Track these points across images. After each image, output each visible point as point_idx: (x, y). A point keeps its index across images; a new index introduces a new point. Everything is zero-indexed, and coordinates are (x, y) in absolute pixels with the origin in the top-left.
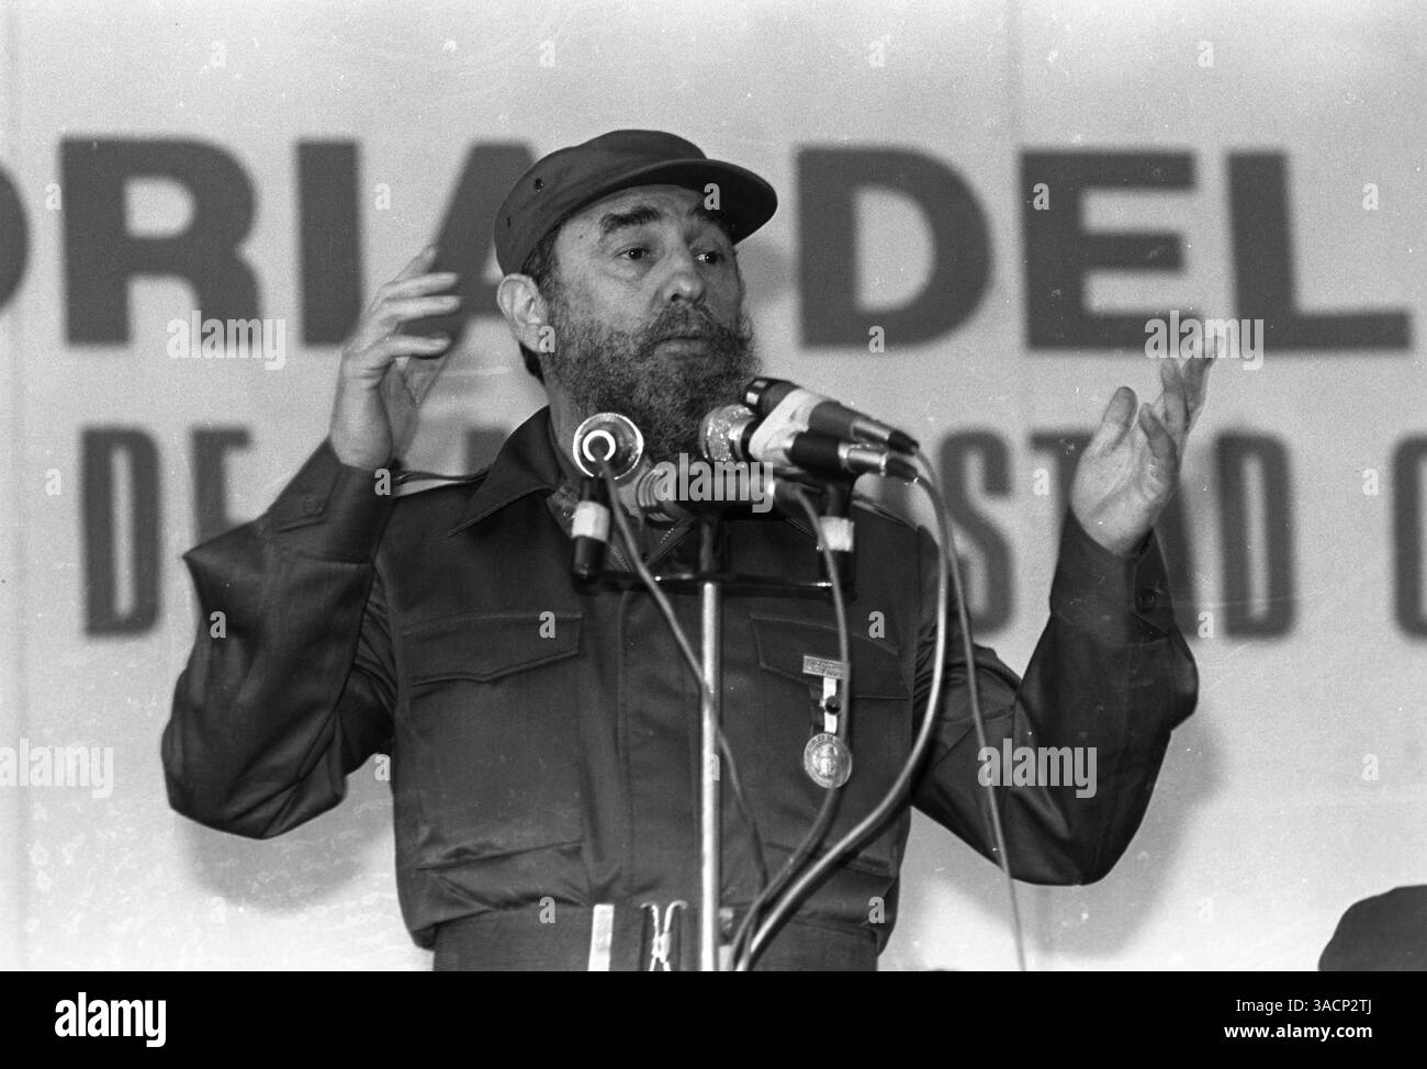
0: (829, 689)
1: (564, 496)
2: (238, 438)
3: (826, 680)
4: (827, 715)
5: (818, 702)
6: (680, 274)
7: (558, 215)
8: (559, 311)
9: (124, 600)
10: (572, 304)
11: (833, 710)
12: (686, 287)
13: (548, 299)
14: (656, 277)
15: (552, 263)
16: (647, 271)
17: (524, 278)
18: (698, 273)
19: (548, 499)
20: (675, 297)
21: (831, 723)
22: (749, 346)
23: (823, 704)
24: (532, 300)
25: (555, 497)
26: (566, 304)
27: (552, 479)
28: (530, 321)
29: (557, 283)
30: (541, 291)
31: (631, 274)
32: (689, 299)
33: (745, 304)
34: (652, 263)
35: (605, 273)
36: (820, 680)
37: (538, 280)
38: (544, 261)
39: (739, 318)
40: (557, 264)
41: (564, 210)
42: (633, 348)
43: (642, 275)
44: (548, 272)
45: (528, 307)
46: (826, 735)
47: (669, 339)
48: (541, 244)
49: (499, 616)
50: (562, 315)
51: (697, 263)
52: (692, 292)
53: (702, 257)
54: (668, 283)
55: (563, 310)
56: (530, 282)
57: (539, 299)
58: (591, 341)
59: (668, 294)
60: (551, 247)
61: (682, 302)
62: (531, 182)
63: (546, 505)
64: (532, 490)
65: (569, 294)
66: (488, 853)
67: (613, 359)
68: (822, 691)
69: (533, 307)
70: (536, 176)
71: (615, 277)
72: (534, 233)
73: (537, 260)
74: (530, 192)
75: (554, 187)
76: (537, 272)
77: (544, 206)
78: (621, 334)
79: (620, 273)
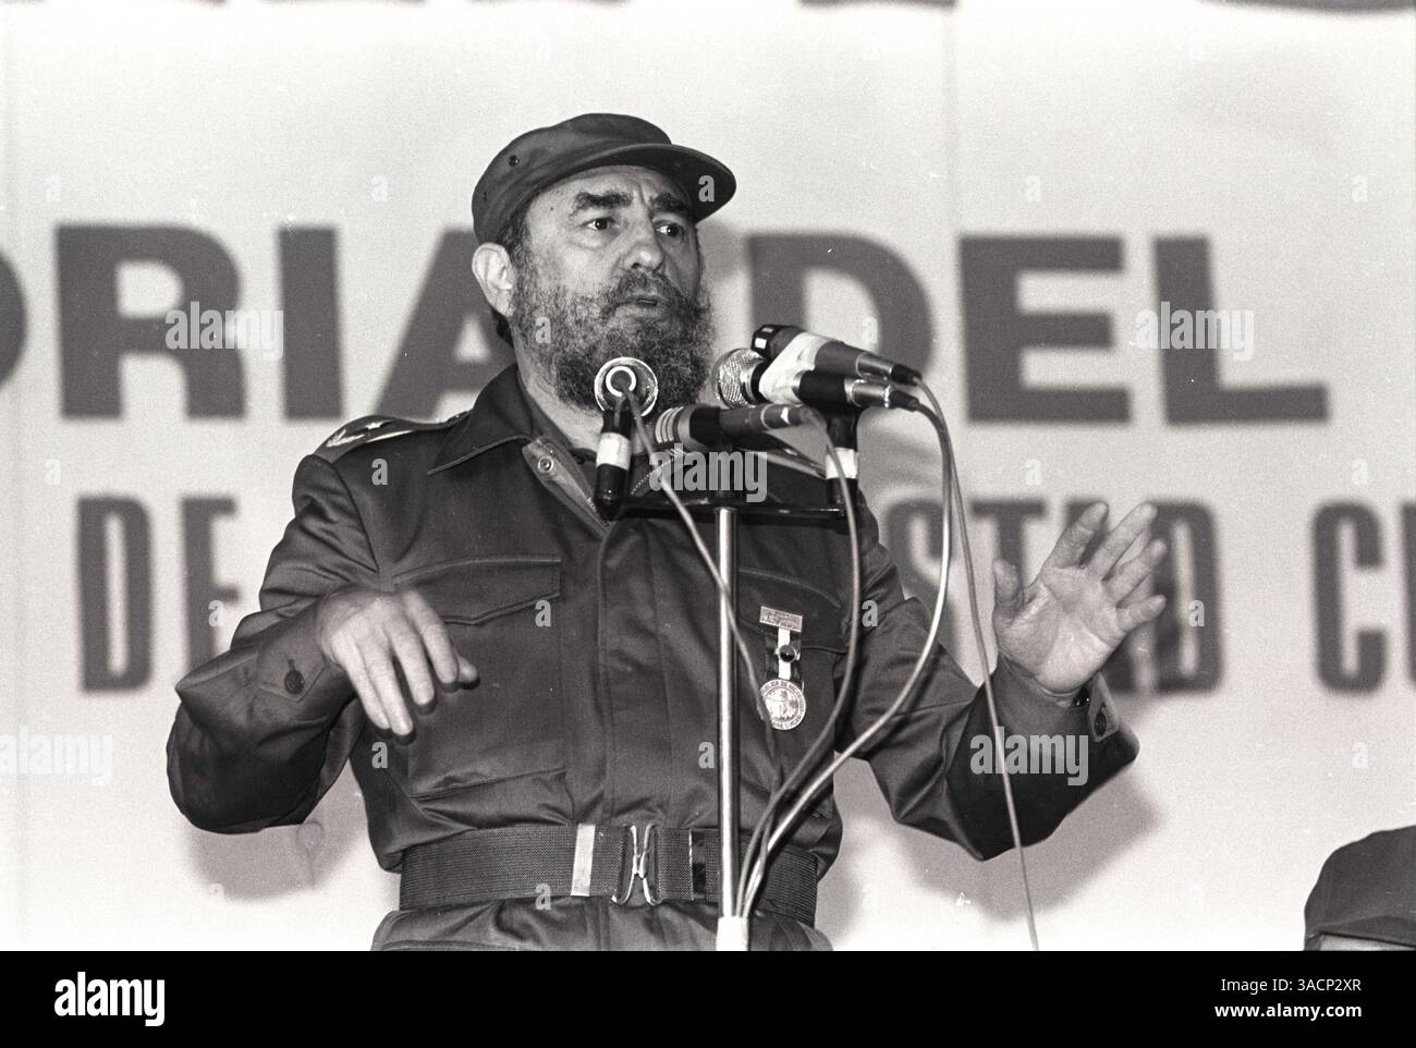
0: (784, 638)
2: (226, 506)
3: (780, 630)
4: (781, 661)
5: (773, 650)
6: (639, 245)
7: (528, 191)
8: (528, 277)
9: (118, 659)
10: (540, 272)
11: (786, 658)
12: (648, 257)
13: (519, 267)
14: (620, 246)
15: (524, 233)
16: (610, 241)
17: (497, 247)
18: (659, 245)
19: (524, 449)
20: (636, 265)
21: (785, 669)
22: (705, 316)
23: (777, 652)
24: (504, 268)
25: (530, 446)
26: (535, 271)
27: (526, 429)
28: (501, 288)
29: (528, 252)
30: (512, 260)
31: (596, 243)
32: (648, 268)
33: (704, 277)
34: (615, 234)
35: (571, 243)
36: (775, 630)
37: (510, 249)
38: (516, 232)
39: (697, 288)
40: (528, 233)
41: (536, 187)
42: (596, 312)
43: (606, 245)
44: (519, 241)
45: (501, 274)
46: (780, 681)
47: (628, 302)
48: (514, 216)
49: (484, 561)
50: (530, 281)
51: (657, 235)
52: (652, 262)
53: (664, 230)
54: (629, 253)
55: (532, 276)
56: (503, 251)
57: (511, 267)
58: (557, 305)
59: (629, 262)
60: (523, 218)
61: (641, 270)
62: (506, 159)
63: (521, 455)
64: (508, 439)
65: (538, 261)
66: (475, 780)
67: (578, 322)
68: (777, 640)
69: (505, 274)
70: (511, 154)
71: (580, 246)
72: (508, 206)
73: (510, 231)
74: (505, 167)
75: (528, 165)
76: (509, 242)
77: (517, 183)
78: (584, 299)
79: (585, 241)
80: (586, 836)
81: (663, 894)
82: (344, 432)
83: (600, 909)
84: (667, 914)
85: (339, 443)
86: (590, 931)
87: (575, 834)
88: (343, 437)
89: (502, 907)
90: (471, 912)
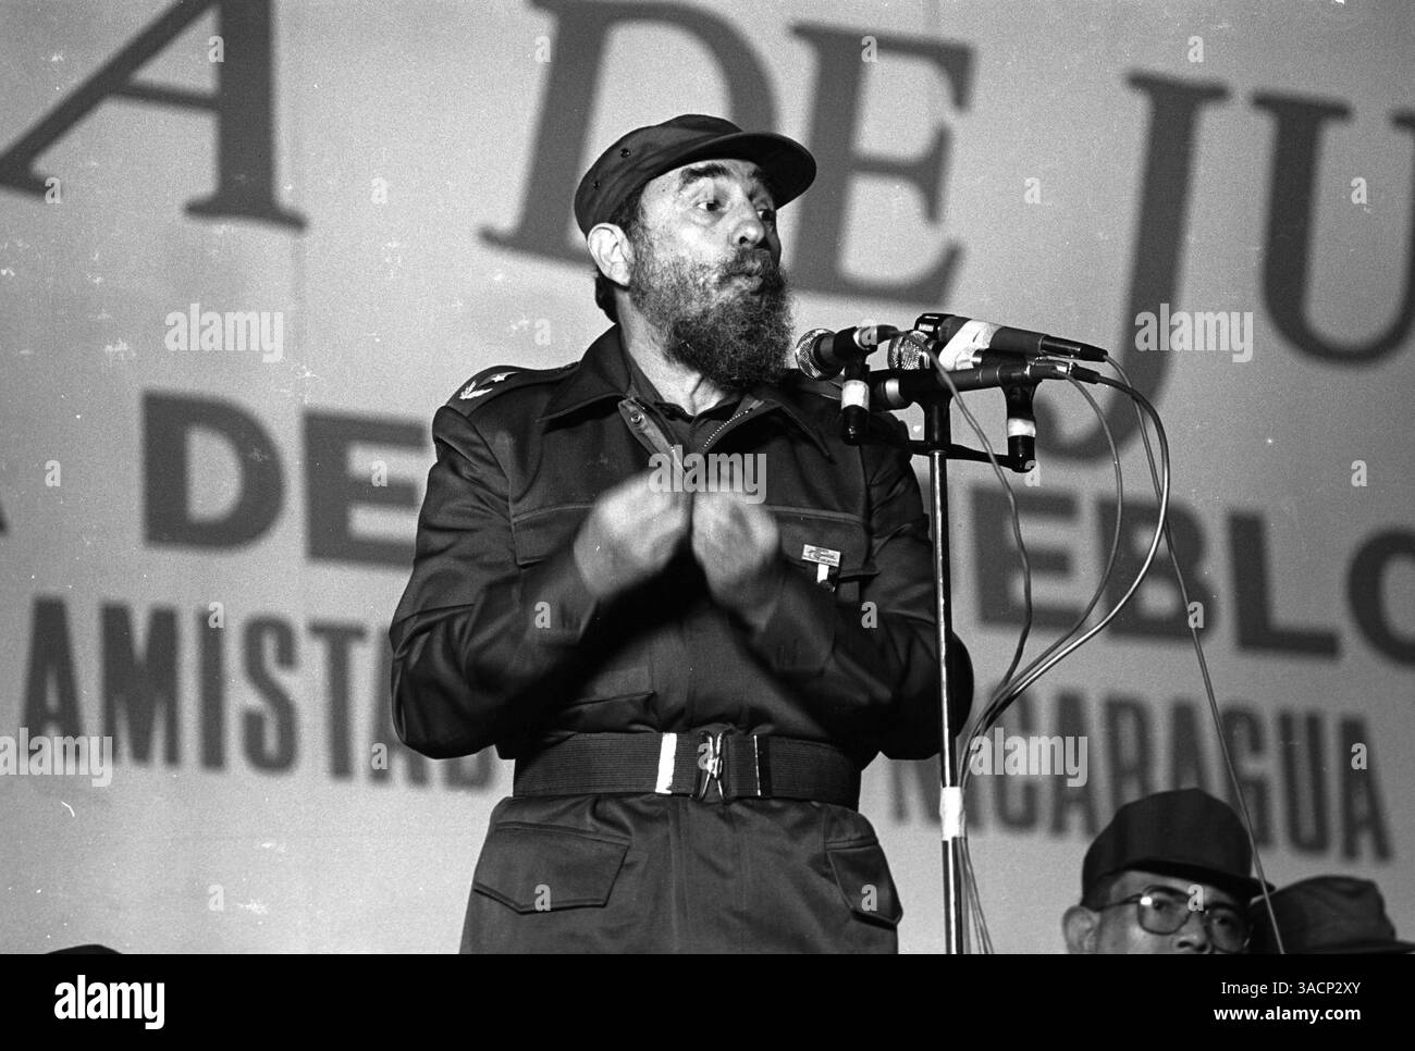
1: (632, 403)
6: (746, 223)
7: (644, 175)
8: (644, 250)
10: (656, 244)
12: (751, 233)
13: (634, 242)
14: (728, 224)
15: (639, 212)
16: (720, 220)
17: (611, 226)
18: (760, 224)
20: (743, 240)
24: (618, 243)
25: (623, 403)
26: (651, 244)
27: (622, 387)
28: (615, 260)
29: (644, 228)
30: (627, 235)
31: (706, 221)
32: (755, 241)
34: (721, 215)
35: (685, 220)
36: (815, 566)
37: (625, 228)
38: (631, 211)
40: (643, 212)
41: (652, 171)
42: (714, 279)
43: (713, 223)
44: (634, 220)
45: (614, 249)
48: (629, 198)
50: (647, 253)
51: (757, 215)
52: (757, 237)
53: (760, 213)
54: (737, 229)
55: (648, 249)
56: (618, 230)
57: (625, 241)
59: (737, 238)
60: (638, 199)
61: (749, 244)
62: (618, 151)
63: (616, 410)
64: (609, 394)
65: (654, 235)
69: (619, 248)
70: (623, 147)
71: (694, 222)
72: (623, 190)
73: (627, 211)
74: (617, 158)
75: (640, 155)
76: (624, 220)
77: (630, 170)
78: (702, 267)
79: (698, 219)
80: (669, 742)
81: (734, 792)
82: (474, 384)
83: (681, 806)
84: (736, 808)
85: (470, 396)
86: (671, 823)
87: (661, 741)
88: (474, 390)
89: (598, 799)
90: (573, 801)
